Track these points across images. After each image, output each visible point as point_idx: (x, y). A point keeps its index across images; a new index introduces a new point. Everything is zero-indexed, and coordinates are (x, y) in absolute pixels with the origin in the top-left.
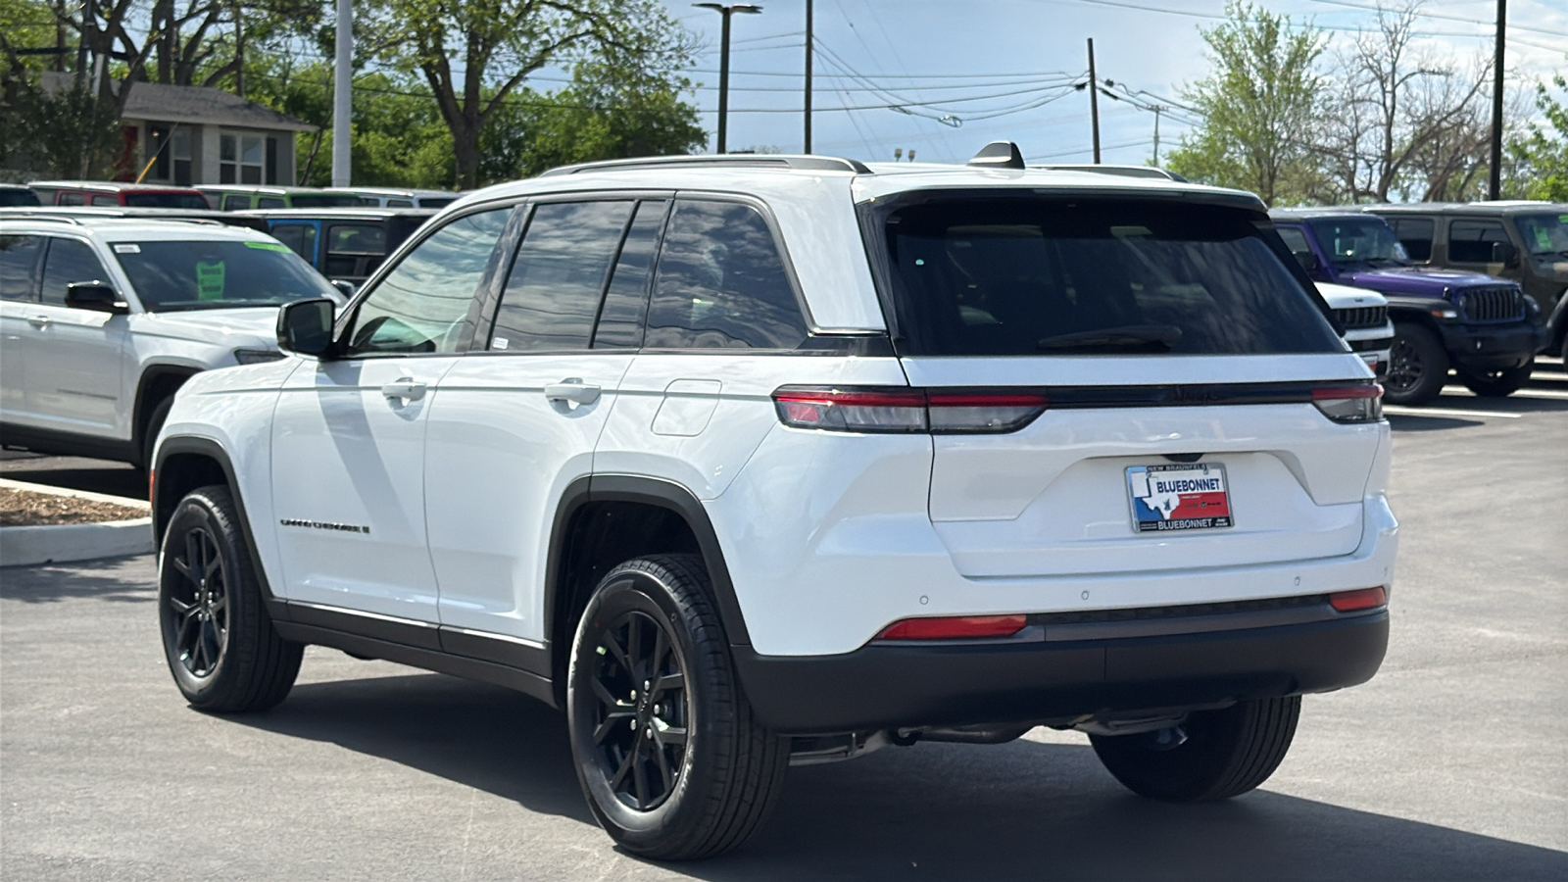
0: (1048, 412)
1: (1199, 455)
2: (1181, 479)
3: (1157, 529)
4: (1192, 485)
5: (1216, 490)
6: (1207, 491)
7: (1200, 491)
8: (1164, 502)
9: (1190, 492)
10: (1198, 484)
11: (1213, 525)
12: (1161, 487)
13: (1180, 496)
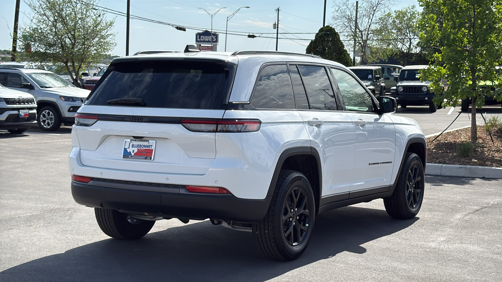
0: (98, 121)
1: (142, 137)
2: (140, 144)
3: (128, 158)
4: (143, 146)
5: (150, 149)
6: (147, 148)
7: (145, 148)
8: (133, 150)
9: (141, 148)
10: (145, 146)
11: (146, 159)
12: (133, 146)
13: (138, 149)
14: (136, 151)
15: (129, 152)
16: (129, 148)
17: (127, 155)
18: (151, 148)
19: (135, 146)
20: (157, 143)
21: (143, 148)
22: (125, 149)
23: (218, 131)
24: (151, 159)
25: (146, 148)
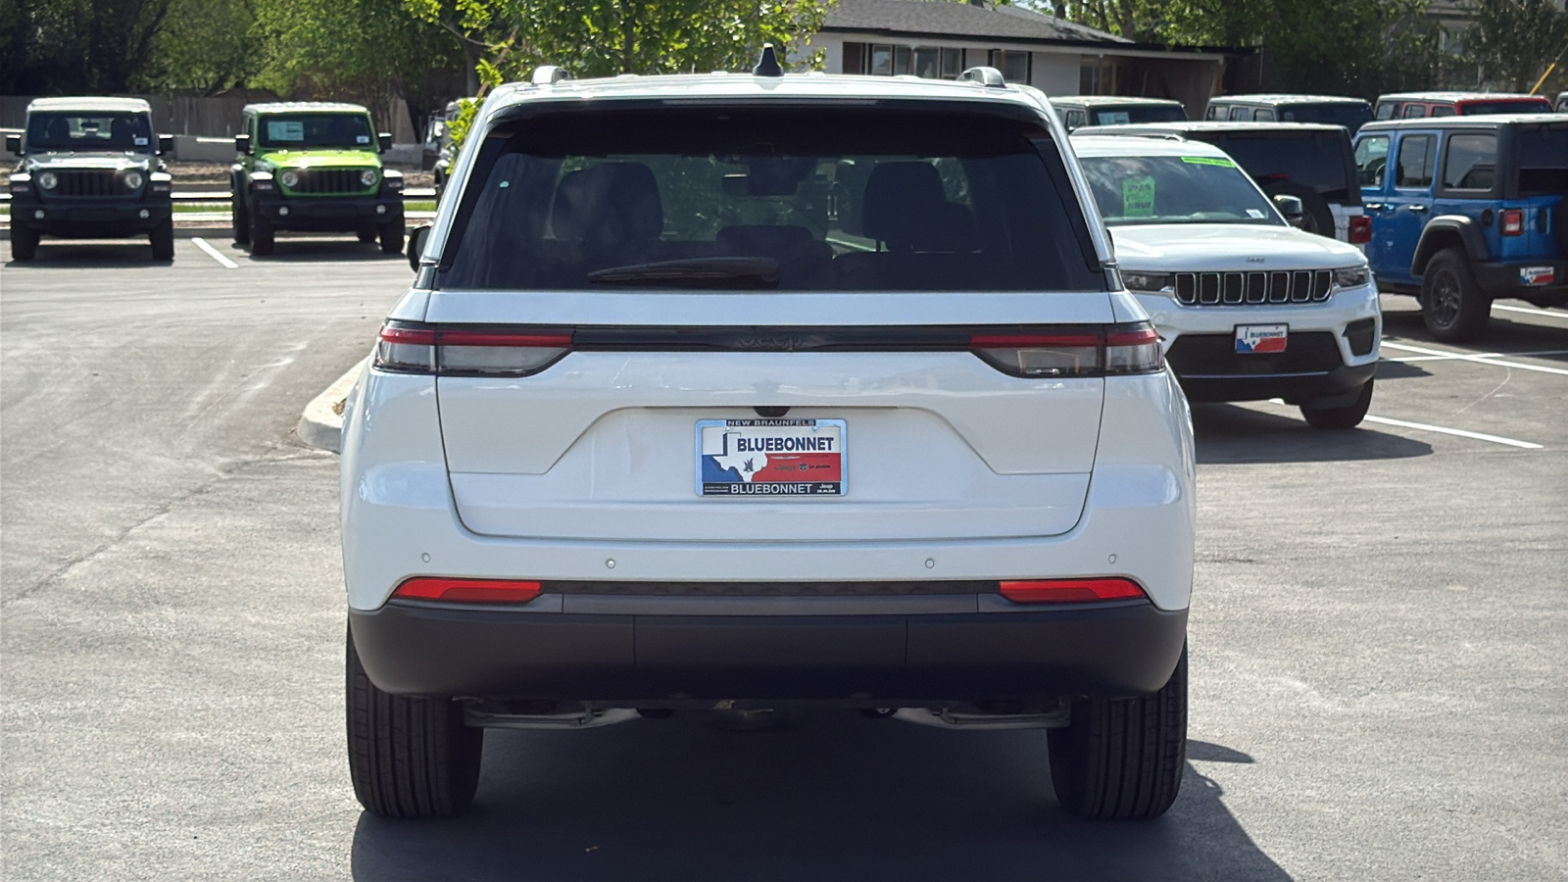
0: (573, 353)
1: (784, 410)
2: (773, 436)
3: (728, 493)
4: (789, 444)
5: (827, 451)
6: (812, 451)
7: (800, 451)
8: (745, 462)
9: (785, 451)
10: (799, 443)
11: (813, 492)
12: (743, 445)
13: (768, 455)
14: (760, 461)
15: (727, 469)
16: (725, 453)
17: (717, 482)
18: (830, 449)
19: (753, 445)
20: (849, 428)
21: (794, 451)
22: (709, 462)
23: (1108, 368)
24: (838, 492)
25: (806, 451)
